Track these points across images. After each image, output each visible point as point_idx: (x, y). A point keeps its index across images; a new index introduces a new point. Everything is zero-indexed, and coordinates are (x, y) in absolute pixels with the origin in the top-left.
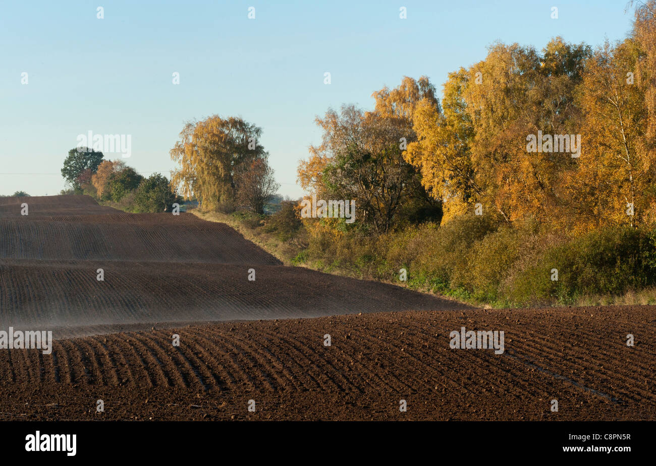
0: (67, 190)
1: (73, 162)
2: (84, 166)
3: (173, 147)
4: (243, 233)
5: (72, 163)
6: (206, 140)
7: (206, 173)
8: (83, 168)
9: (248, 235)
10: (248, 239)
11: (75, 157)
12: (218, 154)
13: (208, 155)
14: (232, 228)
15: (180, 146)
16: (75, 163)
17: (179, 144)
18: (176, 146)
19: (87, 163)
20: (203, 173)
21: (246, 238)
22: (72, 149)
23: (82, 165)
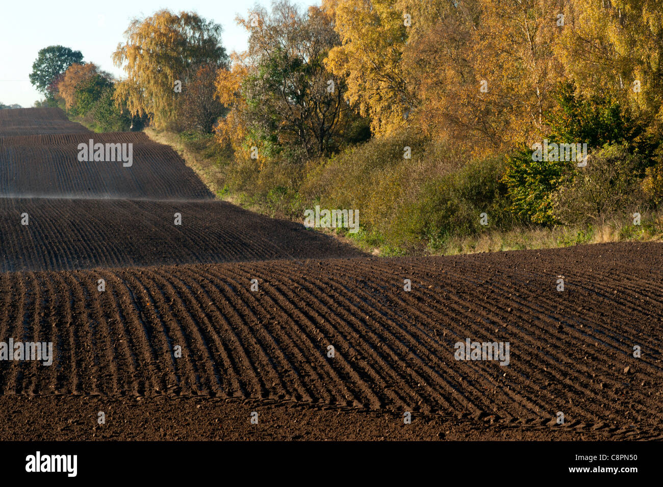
0: (43, 101)
1: (45, 65)
2: (59, 70)
3: (115, 50)
4: (186, 159)
5: (43, 66)
6: (151, 41)
7: (152, 82)
8: (58, 72)
9: (191, 161)
10: (190, 165)
11: (47, 59)
12: (166, 57)
13: (154, 60)
14: (176, 152)
15: (123, 48)
16: (47, 66)
17: (122, 46)
18: (118, 48)
19: (62, 66)
20: (149, 82)
21: (187, 165)
22: (43, 49)
23: (56, 69)
